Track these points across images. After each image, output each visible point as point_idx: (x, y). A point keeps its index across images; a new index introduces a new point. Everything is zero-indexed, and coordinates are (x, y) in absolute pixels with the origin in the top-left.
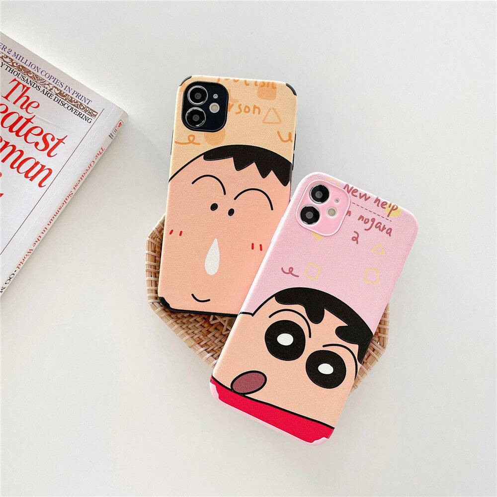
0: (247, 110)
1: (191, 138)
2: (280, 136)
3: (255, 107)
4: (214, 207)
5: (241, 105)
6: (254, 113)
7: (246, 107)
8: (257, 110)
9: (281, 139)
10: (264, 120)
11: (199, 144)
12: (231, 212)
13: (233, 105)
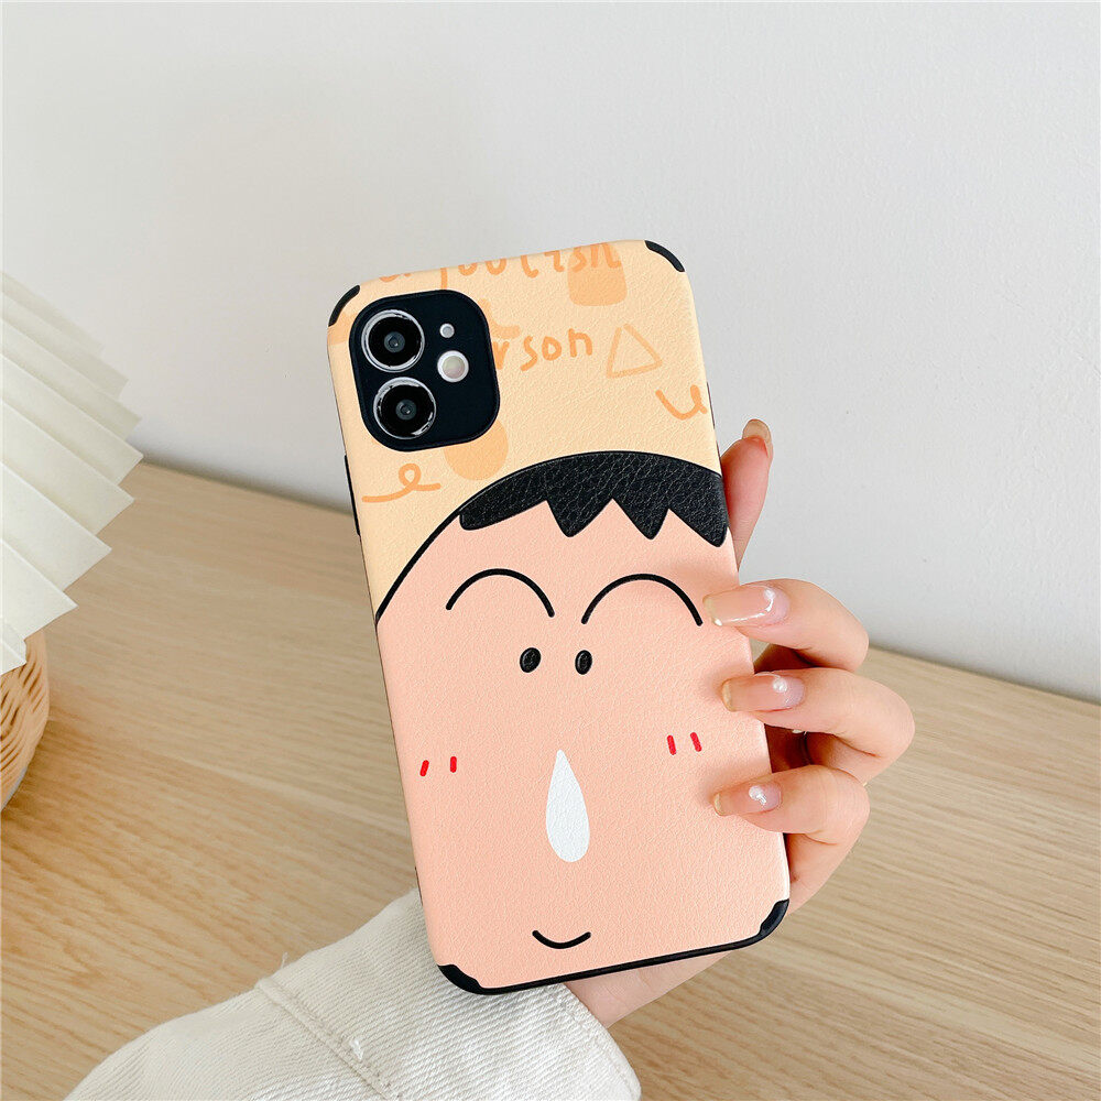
0: (551, 349)
1: (410, 475)
2: (665, 402)
3: (573, 336)
4: (531, 660)
5: (529, 339)
6: (574, 353)
7: (547, 341)
8: (580, 344)
9: (671, 409)
10: (610, 368)
11: (437, 486)
12: (584, 662)
13: (506, 345)
